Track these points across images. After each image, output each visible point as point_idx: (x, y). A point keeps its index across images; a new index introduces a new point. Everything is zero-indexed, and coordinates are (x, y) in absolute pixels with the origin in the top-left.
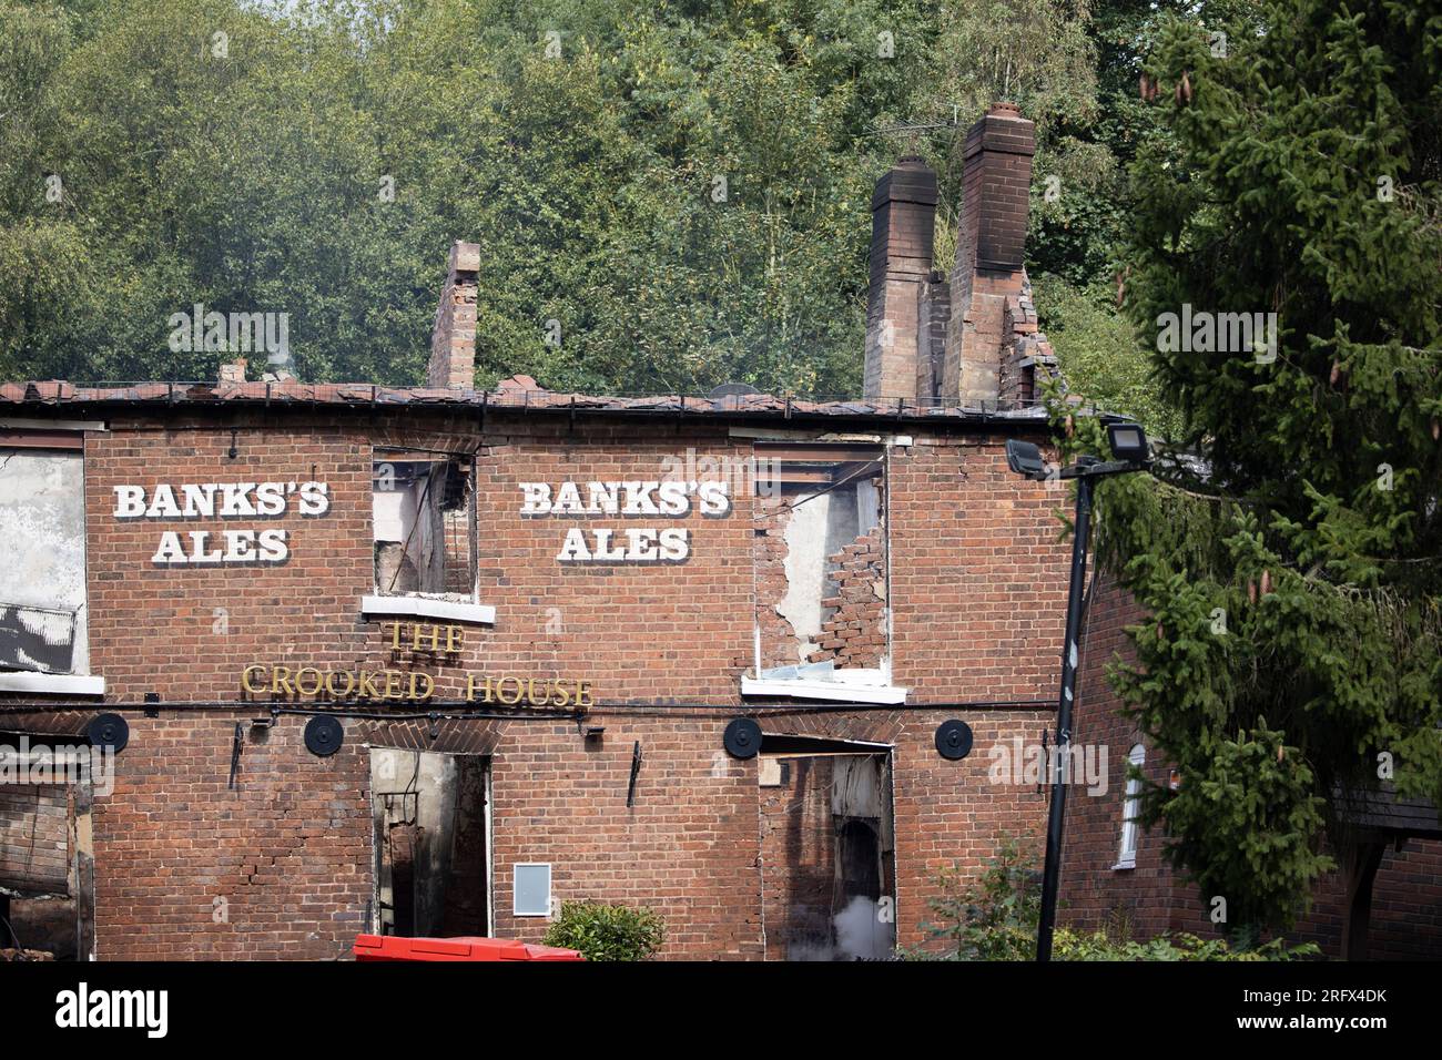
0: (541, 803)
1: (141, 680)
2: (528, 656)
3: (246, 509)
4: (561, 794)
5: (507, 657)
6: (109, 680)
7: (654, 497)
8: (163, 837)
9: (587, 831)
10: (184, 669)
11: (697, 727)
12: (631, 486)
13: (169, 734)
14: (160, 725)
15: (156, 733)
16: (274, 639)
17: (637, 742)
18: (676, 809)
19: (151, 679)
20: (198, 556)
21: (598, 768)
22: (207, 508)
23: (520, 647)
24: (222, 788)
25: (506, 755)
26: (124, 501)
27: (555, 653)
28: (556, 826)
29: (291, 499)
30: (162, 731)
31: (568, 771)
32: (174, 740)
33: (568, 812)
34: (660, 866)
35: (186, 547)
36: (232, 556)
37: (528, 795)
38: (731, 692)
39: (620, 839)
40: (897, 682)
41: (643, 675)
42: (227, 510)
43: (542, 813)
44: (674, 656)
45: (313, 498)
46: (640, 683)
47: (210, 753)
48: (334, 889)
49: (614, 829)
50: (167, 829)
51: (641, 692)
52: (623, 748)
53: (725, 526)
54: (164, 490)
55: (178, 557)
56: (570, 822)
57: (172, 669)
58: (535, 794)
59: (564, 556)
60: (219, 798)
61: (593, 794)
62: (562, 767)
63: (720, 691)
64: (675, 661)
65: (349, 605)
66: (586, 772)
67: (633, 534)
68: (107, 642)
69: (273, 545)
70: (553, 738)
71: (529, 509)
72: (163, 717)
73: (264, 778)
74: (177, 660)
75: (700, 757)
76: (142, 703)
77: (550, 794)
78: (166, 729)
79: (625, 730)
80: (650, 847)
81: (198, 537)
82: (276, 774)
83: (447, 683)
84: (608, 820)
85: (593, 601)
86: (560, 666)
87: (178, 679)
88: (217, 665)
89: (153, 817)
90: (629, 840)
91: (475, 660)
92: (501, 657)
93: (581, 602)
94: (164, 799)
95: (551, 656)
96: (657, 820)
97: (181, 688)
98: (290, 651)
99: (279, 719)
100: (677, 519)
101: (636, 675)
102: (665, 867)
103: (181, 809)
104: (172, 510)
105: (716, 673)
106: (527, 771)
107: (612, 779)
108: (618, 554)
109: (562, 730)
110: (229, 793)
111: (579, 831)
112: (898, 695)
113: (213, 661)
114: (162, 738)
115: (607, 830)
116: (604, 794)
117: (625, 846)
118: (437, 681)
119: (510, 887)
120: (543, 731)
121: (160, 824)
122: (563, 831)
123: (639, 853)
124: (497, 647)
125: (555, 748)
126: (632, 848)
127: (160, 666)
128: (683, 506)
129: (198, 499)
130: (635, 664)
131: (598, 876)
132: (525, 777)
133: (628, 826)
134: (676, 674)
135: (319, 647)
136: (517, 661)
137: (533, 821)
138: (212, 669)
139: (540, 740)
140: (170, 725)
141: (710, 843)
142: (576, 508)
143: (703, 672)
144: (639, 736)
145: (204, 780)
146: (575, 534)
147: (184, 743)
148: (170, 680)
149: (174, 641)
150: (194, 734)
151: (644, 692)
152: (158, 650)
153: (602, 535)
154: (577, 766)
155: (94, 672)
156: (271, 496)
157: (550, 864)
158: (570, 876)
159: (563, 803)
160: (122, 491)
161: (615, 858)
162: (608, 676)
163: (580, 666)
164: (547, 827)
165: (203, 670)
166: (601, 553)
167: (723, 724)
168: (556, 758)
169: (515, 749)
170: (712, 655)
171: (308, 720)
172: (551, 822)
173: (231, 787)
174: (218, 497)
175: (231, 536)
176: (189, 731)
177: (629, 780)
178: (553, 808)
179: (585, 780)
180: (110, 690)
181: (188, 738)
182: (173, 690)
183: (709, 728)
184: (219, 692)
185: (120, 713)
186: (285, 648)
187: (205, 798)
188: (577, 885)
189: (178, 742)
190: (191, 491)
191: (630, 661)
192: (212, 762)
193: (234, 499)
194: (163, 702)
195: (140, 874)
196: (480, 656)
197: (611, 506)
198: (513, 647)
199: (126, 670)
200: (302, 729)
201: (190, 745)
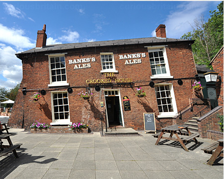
2: (123, 76)
3: (85, 61)
4: (129, 93)
5: (120, 77)
7: (136, 55)
8: (78, 103)
10: (79, 82)
12: (133, 55)
16: (90, 77)
19: (75, 83)
20: (80, 68)
22: (80, 62)
23: (121, 75)
25: (121, 89)
26: (70, 62)
29: (91, 60)
33: (130, 96)
35: (78, 67)
36: (84, 67)
38: (149, 79)
40: (171, 75)
42: (83, 62)
44: (141, 75)
45: (93, 59)
46: (138, 79)
52: (136, 87)
53: (145, 58)
54: (75, 60)
55: (77, 68)
58: (126, 94)
59: (126, 64)
65: (99, 72)
67: (134, 60)
68: (69, 79)
69: (89, 65)
71: (120, 58)
74: (78, 80)
78: (77, 89)
79: (136, 84)
81: (79, 65)
83: (113, 80)
85: (130, 69)
88: (83, 81)
93: (128, 69)
95: (126, 76)
98: (92, 78)
100: (139, 58)
104: (76, 62)
105: (147, 76)
107: (135, 91)
108: (132, 63)
111: (132, 98)
112: (172, 77)
115: (136, 98)
118: (111, 80)
121: (77, 101)
124: (118, 76)
128: (140, 56)
129: (79, 61)
130: (137, 76)
132: (124, 92)
134: (142, 77)
135: (96, 77)
142: (126, 58)
143: (145, 76)
144: (138, 85)
146: (127, 61)
148: (77, 83)
149: (77, 78)
152: (75, 79)
153: (130, 61)
156: (88, 60)
158: (131, 104)
160: (70, 61)
163: (129, 77)
165: (81, 81)
166: (130, 63)
167: (149, 83)
168: (128, 89)
170: (146, 74)
174: (82, 60)
175: (84, 65)
180: (69, 85)
181: (80, 90)
184: (84, 84)
185: (71, 88)
188: (133, 105)
190: (78, 60)
193: (84, 60)
197: (131, 57)
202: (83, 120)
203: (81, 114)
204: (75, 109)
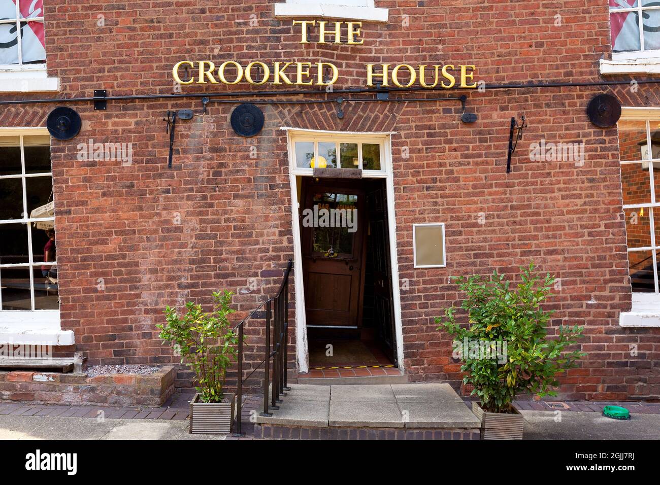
0: (433, 173)
1: (91, 79)
2: (418, 51)
4: (450, 164)
5: (400, 51)
6: (63, 80)
8: (114, 211)
9: (474, 195)
10: (127, 69)
11: (563, 104)
13: (115, 124)
14: (108, 117)
15: (105, 124)
16: (203, 42)
17: (513, 119)
18: (549, 174)
19: (99, 79)
21: (481, 141)
23: (411, 43)
24: (163, 168)
25: (402, 133)
27: (440, 47)
28: (447, 192)
30: (110, 121)
31: (455, 145)
32: (120, 129)
33: (457, 180)
34: (537, 222)
37: (422, 167)
38: (591, 73)
39: (502, 201)
41: (517, 62)
43: (434, 181)
44: (542, 45)
46: (514, 69)
47: (151, 138)
48: (261, 250)
49: (496, 193)
50: (118, 203)
51: (513, 77)
52: (502, 124)
56: (459, 188)
57: (116, 69)
58: (428, 166)
60: (160, 176)
61: (477, 164)
62: (451, 142)
63: (581, 74)
64: (542, 49)
66: (471, 145)
68: (61, 50)
70: (442, 118)
72: (111, 109)
73: (198, 158)
74: (121, 62)
75: (567, 129)
76: (93, 98)
77: (441, 165)
78: (114, 120)
79: (502, 109)
80: (529, 206)
82: (208, 155)
83: (350, 74)
84: (491, 184)
86: (445, 57)
87: (122, 77)
88: (155, 65)
89: (104, 194)
90: (510, 200)
91: (373, 54)
92: (395, 51)
94: (113, 179)
95: (437, 49)
96: (533, 184)
97: (125, 85)
98: (216, 52)
99: (209, 108)
101: (510, 63)
102: (542, 223)
103: (128, 187)
105: (578, 58)
106: (421, 146)
107: (493, 151)
109: (449, 111)
110: (169, 172)
111: (467, 195)
113: (151, 62)
114: (110, 127)
115: (490, 194)
116: (487, 163)
117: (506, 206)
118: (340, 73)
119: (411, 244)
120: (433, 112)
121: (111, 200)
122: (454, 195)
123: (519, 212)
124: (392, 43)
125: (443, 126)
126: (513, 207)
127: (107, 67)
130: (509, 54)
131: (484, 232)
132: (420, 151)
133: (508, 189)
134: (544, 61)
135: (241, 48)
136: (409, 54)
137: (428, 188)
138: (151, 68)
139: (431, 119)
140: (117, 116)
141: (579, 202)
143: (566, 58)
144: (515, 114)
145: (148, 162)
147: (130, 131)
148: (116, 78)
149: (119, 46)
150: (137, 123)
151: (517, 77)
152: (105, 54)
154: (462, 141)
155: (51, 74)
157: (443, 224)
158: (460, 233)
159: (452, 172)
161: (499, 216)
162: (486, 64)
163: (462, 57)
164: (439, 192)
165: (143, 69)
168: (445, 135)
169: (411, 128)
170: (572, 43)
171: (233, 108)
172: (443, 188)
173: (170, 166)
176: (133, 121)
177: (507, 151)
178: (444, 176)
179: (470, 151)
180: (64, 88)
181: (133, 127)
182: (118, 86)
183: (574, 105)
184: (158, 88)
185: (74, 108)
186: (212, 49)
187: (149, 177)
188: (467, 241)
189: (124, 131)
191: (504, 51)
192: (154, 146)
194: (111, 97)
195: (96, 243)
196: (377, 51)
198: (404, 43)
199: (78, 71)
200: (229, 116)
201: (134, 132)
202: (146, 321)
203: (133, 281)
204: (97, 249)
